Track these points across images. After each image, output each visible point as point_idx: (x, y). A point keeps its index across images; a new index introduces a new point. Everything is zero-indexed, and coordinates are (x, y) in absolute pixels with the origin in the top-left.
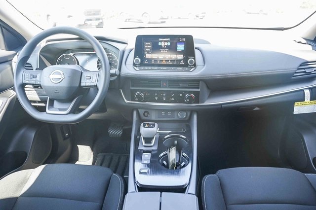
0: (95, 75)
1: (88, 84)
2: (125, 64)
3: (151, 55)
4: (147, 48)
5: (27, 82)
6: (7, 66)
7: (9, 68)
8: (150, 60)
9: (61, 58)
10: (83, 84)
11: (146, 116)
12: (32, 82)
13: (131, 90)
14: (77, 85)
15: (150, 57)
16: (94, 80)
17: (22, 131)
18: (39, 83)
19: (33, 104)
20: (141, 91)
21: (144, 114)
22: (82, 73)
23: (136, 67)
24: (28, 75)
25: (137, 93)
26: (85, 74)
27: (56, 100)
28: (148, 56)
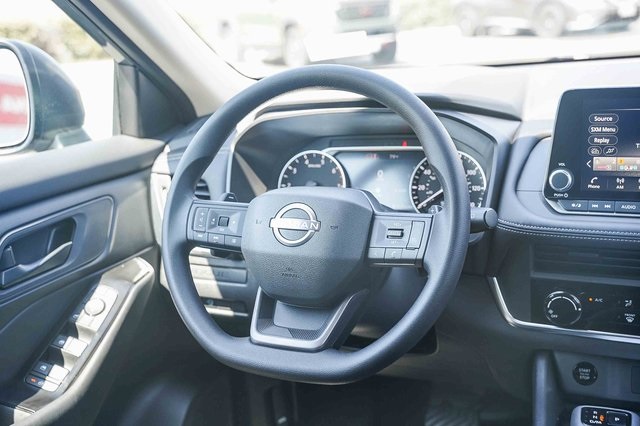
0: (418, 226)
1: (392, 254)
2: (516, 190)
3: (613, 160)
4: (600, 135)
5: (200, 237)
6: (135, 184)
7: (142, 192)
8: (608, 177)
9: (293, 164)
10: (375, 253)
11: (584, 383)
12: (215, 239)
13: (534, 281)
14: (357, 254)
15: (609, 168)
16: (414, 242)
17: (150, 396)
18: (234, 242)
19: (211, 310)
20: (570, 288)
21: (576, 374)
22: (374, 214)
23: (555, 200)
24: (205, 217)
25: (555, 295)
26: (384, 222)
27: (283, 299)
28: (602, 163)
